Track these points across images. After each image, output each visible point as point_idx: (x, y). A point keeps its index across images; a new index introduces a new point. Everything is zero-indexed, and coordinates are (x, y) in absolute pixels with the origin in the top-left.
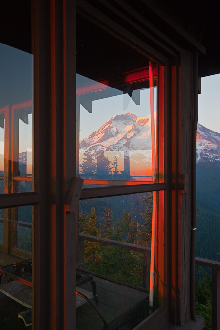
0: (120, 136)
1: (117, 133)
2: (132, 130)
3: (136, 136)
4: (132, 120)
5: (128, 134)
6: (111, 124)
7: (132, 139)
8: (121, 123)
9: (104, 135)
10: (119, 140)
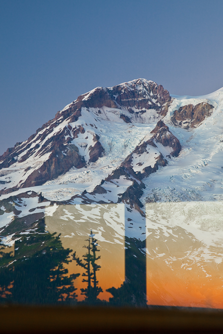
0: (108, 165)
1: (99, 151)
2: (151, 142)
3: (165, 164)
4: (154, 107)
5: (135, 155)
6: (75, 119)
7: (153, 176)
8: (110, 115)
9: (51, 157)
10: (104, 177)
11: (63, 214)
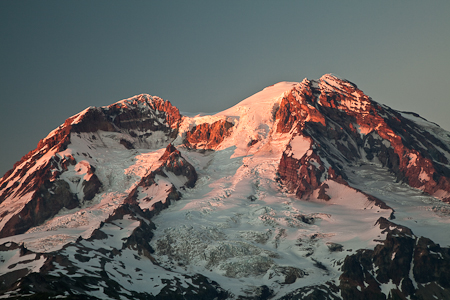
0: (108, 202)
1: (94, 186)
2: (159, 172)
3: (179, 197)
4: (161, 128)
5: (141, 189)
6: (63, 147)
7: (164, 213)
8: (108, 141)
9: (34, 197)
10: (104, 218)
11: (53, 268)
